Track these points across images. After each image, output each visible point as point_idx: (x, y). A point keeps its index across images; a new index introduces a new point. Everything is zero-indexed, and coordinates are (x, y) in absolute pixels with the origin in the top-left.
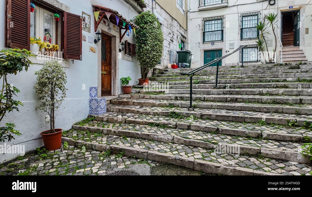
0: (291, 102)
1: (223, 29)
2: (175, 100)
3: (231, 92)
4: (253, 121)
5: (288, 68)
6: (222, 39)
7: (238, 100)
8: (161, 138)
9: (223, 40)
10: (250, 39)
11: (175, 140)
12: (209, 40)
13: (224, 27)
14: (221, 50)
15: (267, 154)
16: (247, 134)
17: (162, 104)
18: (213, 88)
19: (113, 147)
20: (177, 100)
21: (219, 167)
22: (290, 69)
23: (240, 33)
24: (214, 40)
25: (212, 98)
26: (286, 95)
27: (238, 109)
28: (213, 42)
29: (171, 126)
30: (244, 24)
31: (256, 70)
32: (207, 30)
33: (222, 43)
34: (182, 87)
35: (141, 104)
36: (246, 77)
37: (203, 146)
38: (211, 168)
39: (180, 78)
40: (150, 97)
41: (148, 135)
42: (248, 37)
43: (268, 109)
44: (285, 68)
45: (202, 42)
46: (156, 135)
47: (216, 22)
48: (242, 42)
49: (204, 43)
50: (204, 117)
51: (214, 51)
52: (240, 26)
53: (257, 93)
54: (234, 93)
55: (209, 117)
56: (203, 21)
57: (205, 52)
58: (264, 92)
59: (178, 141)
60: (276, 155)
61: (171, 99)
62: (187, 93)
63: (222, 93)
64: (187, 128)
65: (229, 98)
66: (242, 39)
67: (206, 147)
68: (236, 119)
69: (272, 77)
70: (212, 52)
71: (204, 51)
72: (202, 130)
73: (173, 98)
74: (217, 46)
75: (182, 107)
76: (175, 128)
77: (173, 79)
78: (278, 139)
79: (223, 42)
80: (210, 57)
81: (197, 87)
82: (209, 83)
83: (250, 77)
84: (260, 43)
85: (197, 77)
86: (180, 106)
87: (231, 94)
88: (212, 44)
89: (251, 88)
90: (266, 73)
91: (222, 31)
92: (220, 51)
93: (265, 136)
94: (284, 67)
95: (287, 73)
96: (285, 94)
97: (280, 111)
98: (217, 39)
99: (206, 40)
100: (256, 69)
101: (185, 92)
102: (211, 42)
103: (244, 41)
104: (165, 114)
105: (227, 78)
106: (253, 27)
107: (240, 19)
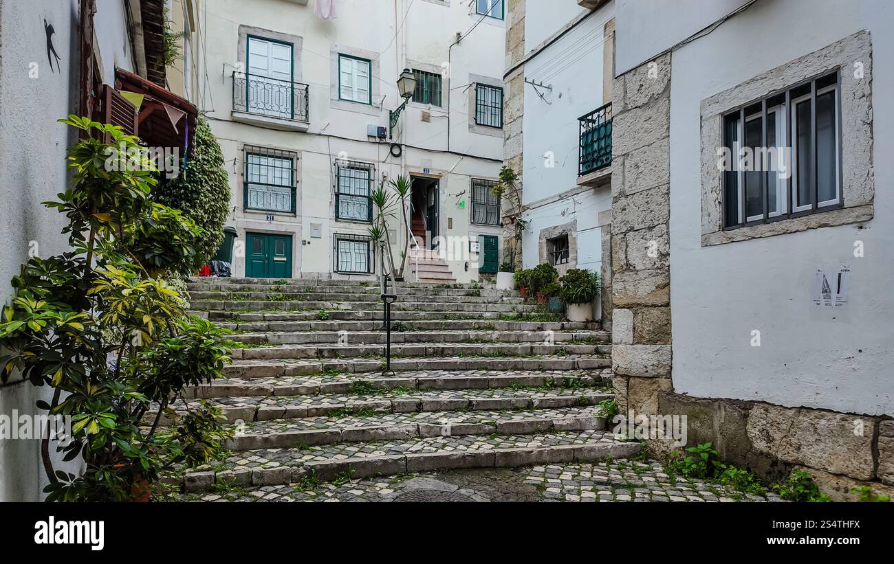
0: (519, 352)
1: (294, 186)
2: (317, 357)
3: (419, 338)
4: (501, 384)
5: (463, 293)
6: (293, 210)
7: (445, 353)
8: (394, 433)
9: (295, 213)
10: (354, 221)
11: (423, 430)
12: (260, 206)
13: (298, 182)
14: (291, 236)
15: (561, 426)
16: (513, 404)
17: (306, 368)
18: (371, 329)
19: (319, 466)
20: (324, 357)
21: (532, 452)
22: (467, 295)
23: (334, 203)
24: (273, 207)
25: (399, 351)
26: (502, 342)
27: (460, 368)
28: (270, 214)
29: (381, 409)
30: (342, 184)
31: (414, 294)
32: (256, 180)
33: (293, 219)
34: (299, 328)
35: (238, 372)
36: (411, 309)
37: (474, 431)
38: (521, 456)
39: (265, 305)
40: (243, 354)
41: (364, 431)
42: (351, 216)
43: (504, 365)
44: (459, 293)
45: (242, 207)
46: (382, 429)
47: (278, 163)
48: (339, 224)
49: (247, 210)
50: (422, 387)
51: (271, 237)
52: (334, 187)
53: (462, 338)
54: (424, 339)
55: (432, 384)
56: (243, 150)
57: (249, 235)
58: (471, 337)
59: (428, 433)
60: (571, 425)
61: (304, 355)
62: (328, 340)
63: (402, 339)
64: (415, 408)
65: (430, 348)
66: (337, 218)
67: (479, 432)
68: (476, 385)
69: (454, 309)
70: (266, 238)
71: (247, 233)
72: (443, 408)
73: (312, 353)
74: (280, 225)
75: (355, 372)
76: (392, 412)
77: (242, 305)
78: (553, 405)
79: (295, 217)
80: (260, 249)
81: (337, 328)
82: (351, 318)
83: (419, 308)
84: (376, 234)
85: (312, 304)
86: (351, 369)
87: (419, 341)
88: (268, 218)
89: (441, 330)
90: (438, 301)
91: (294, 190)
92: (287, 238)
93: (536, 403)
94: (458, 291)
95: (470, 303)
96: (501, 339)
97: (520, 366)
98: (280, 208)
99: (252, 203)
100: (414, 292)
101: (323, 339)
102: (265, 212)
103: (342, 225)
104: (340, 388)
105: (377, 308)
106: (360, 196)
107: (333, 171)
